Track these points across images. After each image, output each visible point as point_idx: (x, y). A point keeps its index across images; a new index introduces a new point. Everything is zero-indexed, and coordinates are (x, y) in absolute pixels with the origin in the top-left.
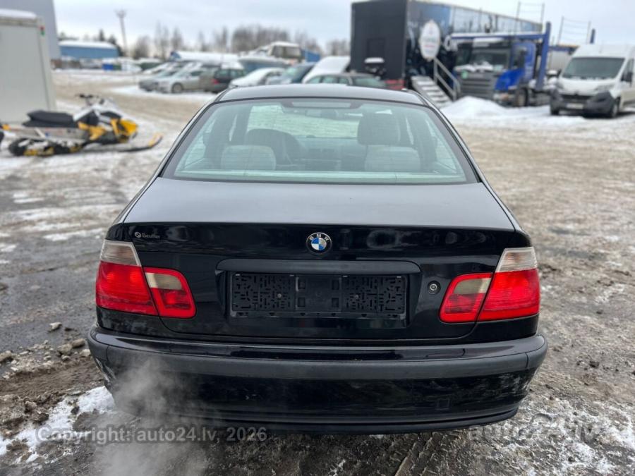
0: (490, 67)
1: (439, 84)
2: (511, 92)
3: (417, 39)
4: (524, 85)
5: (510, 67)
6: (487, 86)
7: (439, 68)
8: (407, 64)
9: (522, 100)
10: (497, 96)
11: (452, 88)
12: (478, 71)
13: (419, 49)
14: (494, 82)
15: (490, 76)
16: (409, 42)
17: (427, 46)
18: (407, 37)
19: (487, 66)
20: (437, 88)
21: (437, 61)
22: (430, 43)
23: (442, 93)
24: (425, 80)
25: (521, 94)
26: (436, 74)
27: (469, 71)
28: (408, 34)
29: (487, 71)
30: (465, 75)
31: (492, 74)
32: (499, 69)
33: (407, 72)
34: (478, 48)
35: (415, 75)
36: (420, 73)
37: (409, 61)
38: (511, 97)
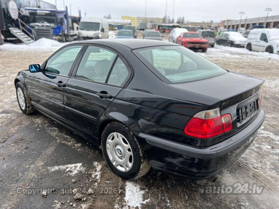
0: (48, 24)
1: (23, 31)
2: (60, 36)
3: (7, 9)
4: (63, 33)
5: (57, 25)
6: (49, 33)
7: (21, 23)
8: (6, 22)
9: (64, 39)
10: (54, 37)
11: (32, 34)
12: (43, 26)
13: (10, 14)
14: (52, 31)
15: (49, 28)
16: (4, 9)
17: (12, 12)
18: (2, 7)
19: (46, 24)
20: (23, 33)
21: (19, 20)
22: (14, 11)
23: (26, 36)
24: (16, 30)
25: (63, 36)
26: (21, 27)
27: (38, 26)
28: (3, 6)
29: (47, 26)
30: (37, 28)
31: (50, 28)
32: (52, 25)
33: (6, 25)
34: (39, 15)
35: (10, 27)
36: (13, 26)
37: (6, 20)
38: (61, 38)
